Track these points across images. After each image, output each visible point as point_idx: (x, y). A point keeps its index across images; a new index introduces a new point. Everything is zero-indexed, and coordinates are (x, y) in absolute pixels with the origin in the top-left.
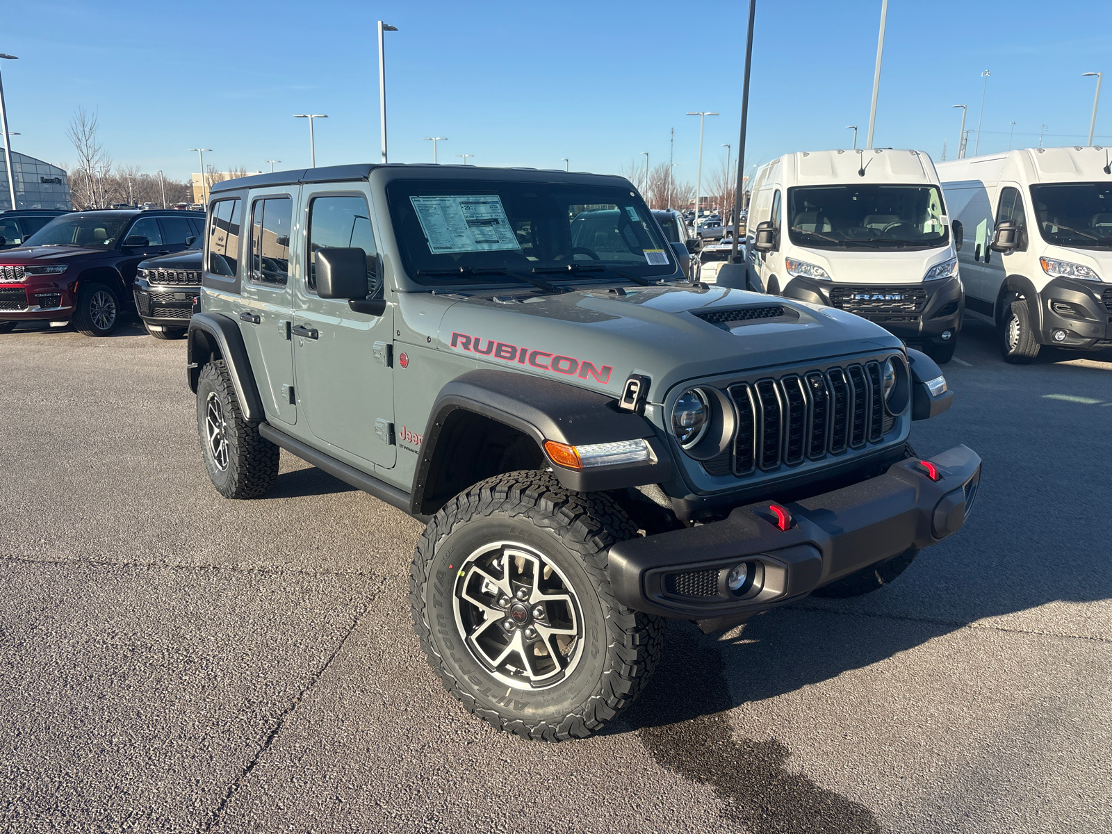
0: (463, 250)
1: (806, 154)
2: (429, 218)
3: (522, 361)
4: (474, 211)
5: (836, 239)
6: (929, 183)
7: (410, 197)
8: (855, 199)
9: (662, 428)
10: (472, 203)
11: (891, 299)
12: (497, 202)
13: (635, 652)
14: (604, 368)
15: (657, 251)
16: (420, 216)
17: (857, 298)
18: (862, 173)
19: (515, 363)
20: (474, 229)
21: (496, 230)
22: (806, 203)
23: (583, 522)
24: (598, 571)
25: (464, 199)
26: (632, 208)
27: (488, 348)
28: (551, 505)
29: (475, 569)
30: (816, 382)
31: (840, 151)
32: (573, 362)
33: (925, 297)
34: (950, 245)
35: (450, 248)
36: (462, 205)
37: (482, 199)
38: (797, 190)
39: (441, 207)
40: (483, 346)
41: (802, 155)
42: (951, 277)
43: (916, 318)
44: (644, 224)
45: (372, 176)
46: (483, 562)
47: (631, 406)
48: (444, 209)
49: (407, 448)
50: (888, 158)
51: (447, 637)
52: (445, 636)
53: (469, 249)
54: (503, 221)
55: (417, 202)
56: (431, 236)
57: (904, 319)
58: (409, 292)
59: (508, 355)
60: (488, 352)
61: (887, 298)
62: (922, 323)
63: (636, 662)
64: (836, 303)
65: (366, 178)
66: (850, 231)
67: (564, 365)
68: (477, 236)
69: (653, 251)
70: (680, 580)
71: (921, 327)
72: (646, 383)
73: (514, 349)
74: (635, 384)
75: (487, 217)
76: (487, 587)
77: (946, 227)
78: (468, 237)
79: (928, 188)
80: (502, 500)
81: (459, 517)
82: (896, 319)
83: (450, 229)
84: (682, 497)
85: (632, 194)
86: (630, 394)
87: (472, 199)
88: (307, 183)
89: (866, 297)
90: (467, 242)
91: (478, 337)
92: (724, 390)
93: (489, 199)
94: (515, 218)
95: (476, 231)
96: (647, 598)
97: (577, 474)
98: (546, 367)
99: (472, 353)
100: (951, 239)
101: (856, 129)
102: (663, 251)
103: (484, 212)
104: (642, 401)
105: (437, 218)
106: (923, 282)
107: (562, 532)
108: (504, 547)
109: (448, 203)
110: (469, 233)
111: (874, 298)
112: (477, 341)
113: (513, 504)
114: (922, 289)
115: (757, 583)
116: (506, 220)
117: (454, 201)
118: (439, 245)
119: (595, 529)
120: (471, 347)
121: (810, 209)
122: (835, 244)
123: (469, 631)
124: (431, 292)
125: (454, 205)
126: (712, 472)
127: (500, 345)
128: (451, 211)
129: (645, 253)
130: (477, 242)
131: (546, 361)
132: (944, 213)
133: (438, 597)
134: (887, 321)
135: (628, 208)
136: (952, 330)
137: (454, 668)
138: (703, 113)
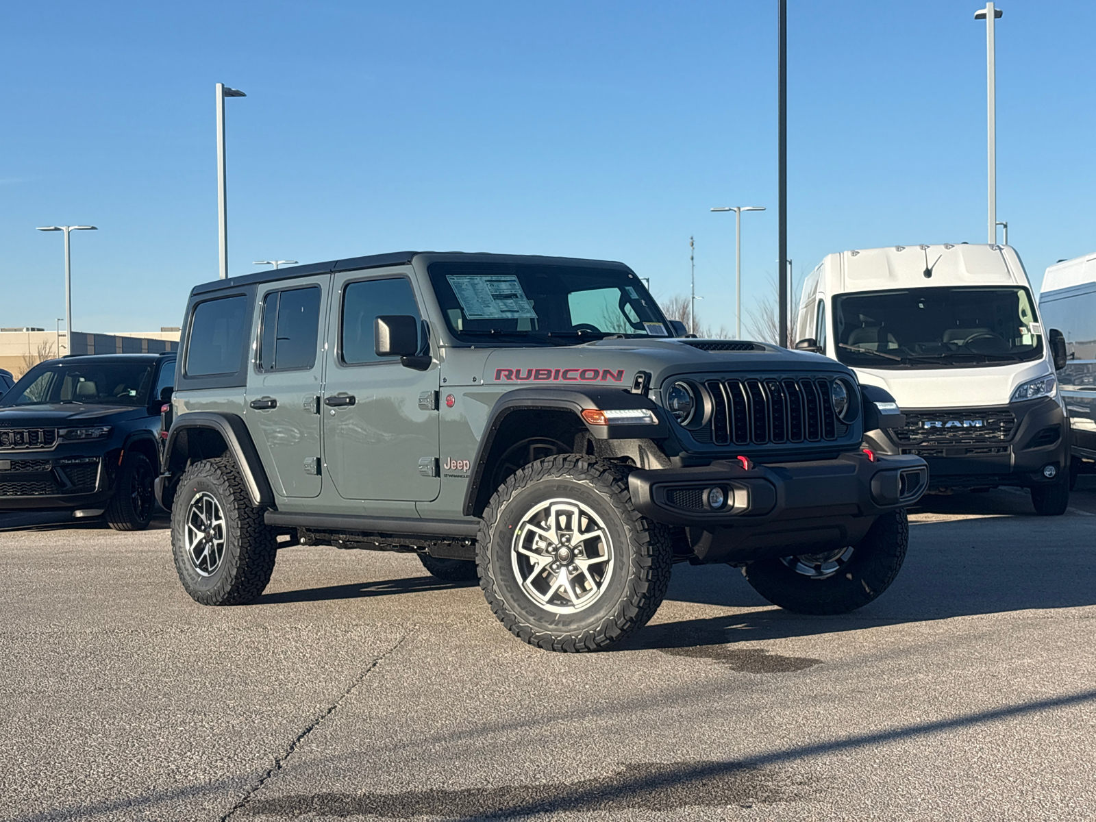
0: (491, 317)
1: (854, 253)
2: (463, 292)
3: (556, 378)
4: (497, 287)
5: (898, 356)
6: (1015, 284)
7: (447, 276)
8: (921, 306)
9: (661, 405)
10: (495, 281)
11: (971, 426)
12: (515, 281)
13: (650, 559)
14: (619, 371)
15: (657, 324)
16: (455, 290)
17: (926, 427)
18: (928, 273)
19: (551, 381)
20: (498, 301)
21: (516, 303)
22: (861, 316)
23: (609, 473)
24: (622, 504)
25: (489, 278)
26: (631, 288)
27: (528, 374)
28: (586, 465)
29: (529, 527)
30: (772, 386)
31: (899, 248)
32: (596, 372)
33: (1013, 422)
34: (1044, 359)
35: (481, 315)
36: (488, 283)
37: (503, 279)
38: (845, 297)
39: (471, 284)
40: (523, 374)
41: (850, 253)
42: (1047, 397)
43: (1005, 449)
44: (643, 302)
45: (415, 260)
46: (535, 520)
47: (639, 391)
48: (474, 285)
49: (452, 476)
50: (961, 255)
51: (508, 584)
52: (506, 583)
53: (496, 316)
54: (521, 296)
55: (452, 280)
56: (465, 305)
57: (990, 451)
58: (453, 347)
59: (545, 376)
60: (528, 377)
61: (965, 425)
62: (1013, 455)
63: (650, 568)
64: (900, 434)
65: (409, 262)
66: (917, 346)
67: (589, 375)
68: (501, 307)
69: (652, 324)
70: (676, 494)
71: (1013, 460)
72: (648, 377)
73: (549, 372)
74: (641, 377)
75: (507, 292)
76: (537, 543)
77: (1039, 337)
78: (494, 307)
79: (1016, 290)
80: (549, 467)
81: (517, 485)
82: (979, 450)
83: (480, 301)
84: (677, 455)
85: (630, 276)
86: (637, 385)
87: (494, 278)
88: (340, 271)
89: (938, 424)
90: (494, 311)
91: (518, 368)
92: (703, 384)
93: (508, 278)
94: (529, 293)
95: (500, 303)
96: (655, 503)
97: (606, 427)
98: (575, 379)
99: (515, 381)
100: (1046, 351)
101: (1005, 226)
102: (661, 325)
103: (505, 288)
104: (646, 389)
105: (468, 293)
106: (1010, 403)
107: (594, 482)
108: (551, 504)
109: (476, 281)
110: (495, 304)
111: (948, 425)
112: (518, 371)
113: (557, 468)
114: (1008, 412)
115: (730, 502)
116: (524, 295)
117: (481, 279)
118: (473, 313)
119: (618, 478)
120: (513, 377)
121: (868, 324)
122: (897, 362)
123: (525, 578)
124: (470, 347)
125: (481, 282)
126: (699, 440)
127: (537, 371)
128: (478, 287)
129: (645, 326)
130: (502, 311)
131: (576, 375)
132: (1036, 320)
133: (500, 553)
134: (968, 455)
135: (627, 288)
136: (1056, 464)
137: (514, 606)
138: (739, 208)
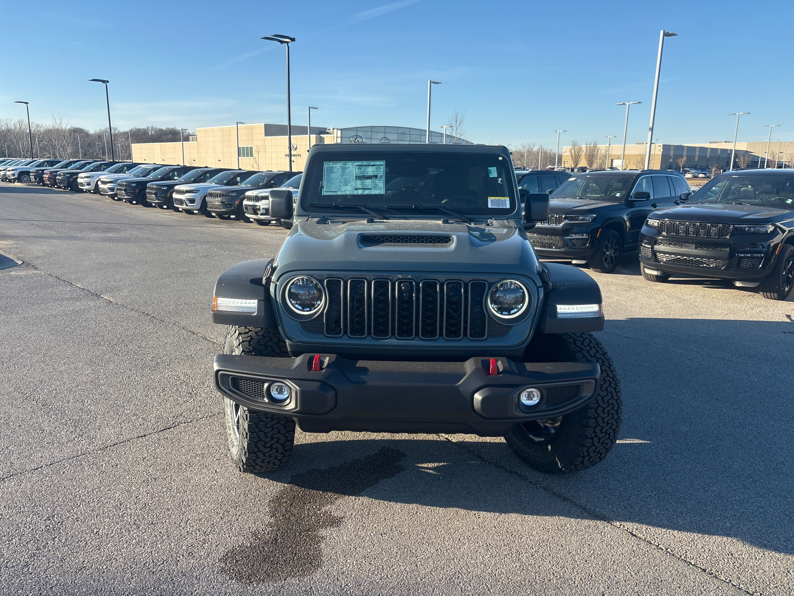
0: (344, 193)
2: (331, 174)
4: (364, 170)
7: (324, 162)
9: (274, 297)
10: (364, 166)
12: (382, 165)
15: (503, 198)
16: (325, 173)
21: (373, 182)
25: (360, 163)
26: (495, 168)
30: (404, 286)
35: (336, 192)
36: (357, 167)
37: (373, 163)
39: (342, 168)
44: (500, 180)
48: (344, 169)
53: (349, 193)
54: (381, 176)
55: (327, 165)
56: (327, 185)
68: (358, 185)
69: (497, 198)
70: (242, 383)
75: (370, 174)
78: (351, 186)
83: (342, 181)
87: (365, 163)
90: (349, 189)
92: (321, 281)
93: (377, 163)
95: (359, 182)
102: (507, 199)
103: (370, 171)
105: (336, 175)
109: (347, 166)
110: (353, 183)
116: (384, 176)
117: (352, 164)
118: (329, 190)
124: (308, 216)
125: (351, 167)
126: (309, 330)
128: (348, 171)
129: (489, 200)
130: (356, 189)
135: (490, 168)
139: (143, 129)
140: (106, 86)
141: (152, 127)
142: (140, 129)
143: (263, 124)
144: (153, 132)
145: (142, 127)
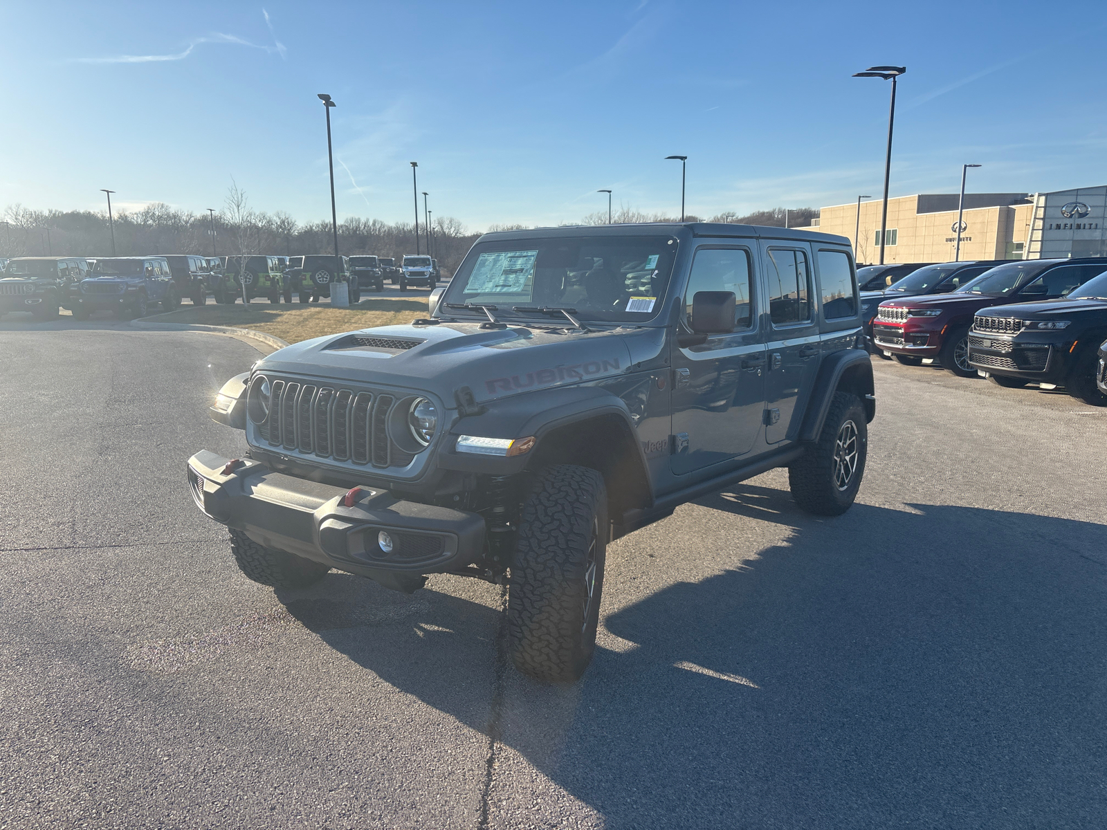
2: (481, 269)
12: (534, 256)
16: (476, 267)
37: (525, 254)
39: (495, 261)
103: (519, 263)
139: (767, 213)
140: (684, 163)
141: (779, 209)
142: (763, 213)
143: (917, 195)
144: (780, 216)
145: (766, 211)
